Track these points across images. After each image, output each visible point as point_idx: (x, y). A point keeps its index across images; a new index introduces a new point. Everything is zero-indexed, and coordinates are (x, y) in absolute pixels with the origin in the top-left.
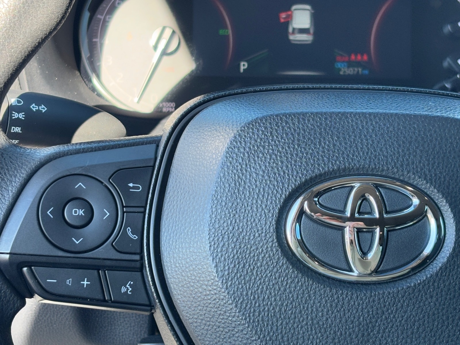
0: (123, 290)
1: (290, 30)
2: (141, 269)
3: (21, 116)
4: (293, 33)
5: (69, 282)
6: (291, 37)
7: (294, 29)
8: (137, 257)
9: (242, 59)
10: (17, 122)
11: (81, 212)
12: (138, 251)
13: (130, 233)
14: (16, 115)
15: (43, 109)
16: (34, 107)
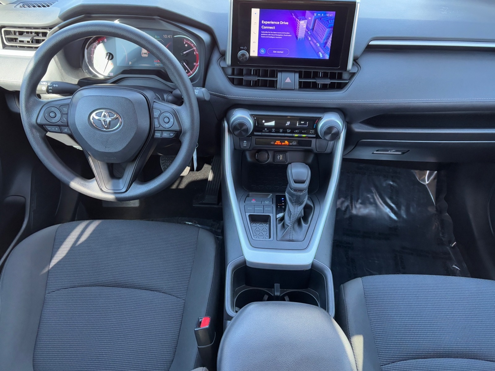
0: (65, 130)
1: (142, 53)
2: (68, 126)
3: (51, 88)
4: (143, 54)
5: (53, 129)
6: (142, 55)
7: (143, 53)
8: (67, 124)
9: (130, 61)
10: (50, 89)
11: (53, 115)
12: (67, 122)
13: (64, 119)
14: (50, 88)
15: (57, 86)
16: (54, 85)
